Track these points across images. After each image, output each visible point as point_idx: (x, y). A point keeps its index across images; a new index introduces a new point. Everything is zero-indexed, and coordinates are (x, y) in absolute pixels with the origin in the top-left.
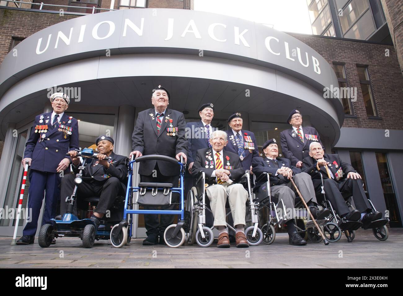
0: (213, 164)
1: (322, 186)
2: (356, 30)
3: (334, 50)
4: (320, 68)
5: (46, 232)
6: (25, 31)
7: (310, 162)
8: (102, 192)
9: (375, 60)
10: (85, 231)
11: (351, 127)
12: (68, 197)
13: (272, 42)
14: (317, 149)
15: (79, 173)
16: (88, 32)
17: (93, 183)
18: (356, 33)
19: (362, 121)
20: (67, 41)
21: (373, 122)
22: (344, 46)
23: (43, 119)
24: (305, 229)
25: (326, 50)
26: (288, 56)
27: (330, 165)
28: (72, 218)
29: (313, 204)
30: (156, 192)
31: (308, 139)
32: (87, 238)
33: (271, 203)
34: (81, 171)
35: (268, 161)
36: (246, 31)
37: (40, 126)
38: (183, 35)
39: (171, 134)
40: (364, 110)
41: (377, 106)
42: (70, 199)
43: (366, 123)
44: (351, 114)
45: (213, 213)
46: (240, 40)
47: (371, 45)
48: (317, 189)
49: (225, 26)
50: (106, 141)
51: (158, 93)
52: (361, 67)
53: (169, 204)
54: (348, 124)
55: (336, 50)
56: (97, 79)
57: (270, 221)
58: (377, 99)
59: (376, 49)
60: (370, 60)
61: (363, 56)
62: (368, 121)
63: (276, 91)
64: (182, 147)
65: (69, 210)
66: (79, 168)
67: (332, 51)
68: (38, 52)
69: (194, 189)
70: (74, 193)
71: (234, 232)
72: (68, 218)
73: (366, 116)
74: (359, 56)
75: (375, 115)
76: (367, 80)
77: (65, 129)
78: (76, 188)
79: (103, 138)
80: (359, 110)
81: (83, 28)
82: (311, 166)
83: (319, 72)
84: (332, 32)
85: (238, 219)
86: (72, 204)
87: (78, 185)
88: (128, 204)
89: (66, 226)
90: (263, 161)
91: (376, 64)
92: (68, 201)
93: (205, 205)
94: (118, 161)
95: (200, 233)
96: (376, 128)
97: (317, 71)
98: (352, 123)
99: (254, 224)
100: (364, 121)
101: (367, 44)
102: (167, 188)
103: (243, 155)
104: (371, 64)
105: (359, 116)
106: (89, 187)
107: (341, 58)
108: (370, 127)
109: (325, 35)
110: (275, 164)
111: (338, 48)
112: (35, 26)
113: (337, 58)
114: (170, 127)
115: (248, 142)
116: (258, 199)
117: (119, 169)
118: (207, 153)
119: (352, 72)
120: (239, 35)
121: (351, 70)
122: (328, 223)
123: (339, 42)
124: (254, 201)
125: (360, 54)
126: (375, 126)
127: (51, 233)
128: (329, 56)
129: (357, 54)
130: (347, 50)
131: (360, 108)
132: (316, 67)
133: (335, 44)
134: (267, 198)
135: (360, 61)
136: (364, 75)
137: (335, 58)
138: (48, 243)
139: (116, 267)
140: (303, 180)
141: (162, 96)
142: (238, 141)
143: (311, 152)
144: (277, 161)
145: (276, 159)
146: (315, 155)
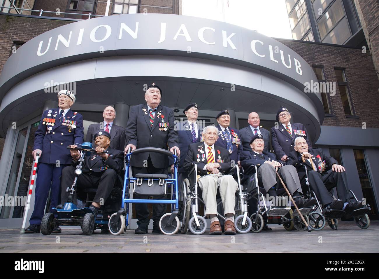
0: (204, 157)
1: (307, 178)
2: (333, 36)
3: (314, 54)
4: (301, 69)
5: (48, 221)
6: (26, 36)
7: (295, 156)
8: (100, 183)
9: (352, 63)
10: (85, 219)
11: (330, 125)
12: (68, 187)
13: (257, 44)
14: (302, 143)
15: (79, 165)
16: (86, 35)
17: (91, 174)
18: (333, 39)
19: (341, 120)
20: (67, 44)
21: (350, 121)
22: (323, 50)
23: (51, 113)
24: (290, 219)
25: (306, 54)
26: (272, 58)
27: (314, 158)
28: (73, 207)
30: (152, 183)
31: (296, 134)
32: (87, 226)
33: (259, 193)
34: (81, 163)
35: (255, 156)
36: (233, 34)
37: (48, 119)
38: (175, 38)
39: (162, 129)
40: (342, 110)
41: (354, 106)
42: (71, 189)
43: (344, 122)
44: (330, 113)
46: (228, 43)
47: (348, 49)
48: (302, 181)
49: (214, 30)
50: (103, 136)
51: (153, 91)
52: (339, 70)
53: (165, 194)
54: (327, 123)
55: (315, 54)
56: (94, 79)
57: (259, 210)
58: (354, 99)
59: (353, 53)
60: (347, 63)
61: (341, 59)
62: (346, 120)
63: (261, 90)
64: (175, 141)
65: (70, 199)
66: (79, 161)
67: (312, 55)
68: (39, 54)
69: (187, 180)
70: (75, 184)
72: (68, 207)
73: (344, 115)
74: (337, 59)
75: (352, 114)
76: (344, 81)
77: (69, 123)
78: (76, 179)
79: (100, 133)
80: (338, 110)
81: (82, 31)
83: (301, 73)
84: (311, 38)
85: (228, 208)
86: (72, 193)
87: (78, 176)
88: (125, 195)
89: (67, 215)
90: (250, 155)
91: (352, 67)
92: (69, 192)
93: (198, 195)
94: (115, 155)
95: (194, 221)
96: (353, 126)
97: (299, 72)
98: (331, 121)
99: (244, 213)
100: (343, 120)
101: (343, 48)
102: (162, 179)
103: (231, 149)
104: (348, 67)
105: (337, 115)
106: (88, 178)
107: (320, 62)
108: (348, 126)
109: (305, 40)
110: (262, 158)
111: (317, 52)
112: (35, 31)
113: (316, 61)
114: (162, 122)
115: (236, 138)
116: (247, 190)
117: (116, 162)
118: (199, 147)
119: (330, 74)
120: (227, 38)
121: (329, 73)
122: (313, 213)
123: (318, 47)
124: (243, 191)
125: (337, 58)
126: (353, 124)
127: (52, 221)
128: (308, 59)
129: (335, 57)
130: (325, 54)
131: (338, 108)
132: (298, 68)
133: (314, 48)
134: (255, 189)
135: (337, 64)
136: (342, 77)
137: (315, 61)
138: (49, 230)
139: (120, 247)
140: (289, 171)
141: (156, 94)
142: (226, 136)
143: (296, 146)
144: (264, 155)
145: (262, 153)
146: (300, 149)
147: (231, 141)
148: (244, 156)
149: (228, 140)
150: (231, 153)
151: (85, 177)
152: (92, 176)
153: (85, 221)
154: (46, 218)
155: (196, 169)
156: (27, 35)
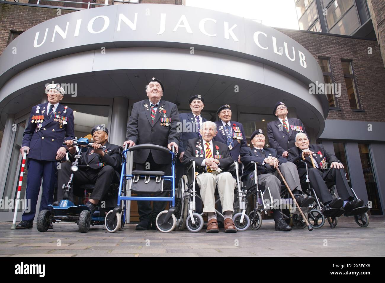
0: (203, 153)
1: (307, 175)
2: (341, 25)
4: (306, 62)
5: (44, 218)
7: (296, 152)
8: (97, 179)
9: (359, 55)
10: (81, 217)
11: (335, 119)
12: (64, 184)
13: (260, 36)
14: (303, 140)
17: (88, 170)
18: (341, 29)
19: (346, 114)
20: (64, 35)
21: (356, 114)
22: (330, 41)
23: (39, 110)
24: (290, 216)
25: (312, 45)
26: (275, 51)
27: (315, 155)
28: (69, 204)
29: (298, 192)
30: (149, 180)
31: (293, 130)
32: (83, 223)
33: (258, 190)
35: (255, 151)
36: (235, 26)
37: (37, 116)
38: (175, 30)
39: (165, 124)
40: (347, 103)
41: (360, 99)
42: (67, 186)
43: (350, 116)
44: (335, 106)
45: (203, 200)
46: (230, 36)
47: (355, 40)
48: (302, 178)
49: (215, 21)
50: (101, 131)
51: (152, 85)
52: (346, 61)
54: (332, 116)
55: (321, 45)
56: (93, 72)
57: (257, 208)
58: (360, 92)
59: (361, 44)
60: (354, 55)
61: (348, 51)
62: (352, 113)
63: (264, 84)
64: (174, 137)
65: (66, 196)
66: (75, 157)
67: (318, 46)
68: (36, 45)
69: (185, 177)
70: (71, 181)
71: (223, 218)
72: (64, 204)
73: (349, 108)
74: (344, 51)
75: (358, 108)
76: (351, 74)
77: (61, 119)
78: (72, 175)
79: (98, 128)
80: (343, 103)
81: (79, 22)
82: (297, 156)
83: (305, 66)
84: (318, 28)
85: (226, 205)
86: (68, 190)
87: (74, 172)
88: (122, 191)
89: (63, 212)
90: (251, 151)
91: (360, 59)
92: (65, 188)
93: (195, 192)
94: (112, 150)
95: (190, 219)
96: (359, 120)
97: (303, 65)
98: (337, 115)
99: (242, 210)
100: (348, 114)
101: (351, 39)
102: (159, 176)
103: (232, 145)
104: (355, 58)
105: (343, 108)
106: (85, 175)
107: (326, 53)
108: (354, 119)
109: (312, 30)
110: (262, 153)
111: (324, 43)
112: (33, 20)
113: (323, 53)
114: (164, 117)
115: (237, 132)
116: (246, 187)
117: (114, 158)
118: (197, 143)
119: (337, 67)
120: (229, 29)
121: (336, 65)
122: (312, 211)
123: (325, 37)
124: (242, 189)
125: (344, 49)
126: (358, 118)
127: (48, 218)
128: (314, 51)
129: (342, 49)
130: (332, 45)
131: (344, 101)
132: (303, 61)
133: (320, 39)
134: (254, 186)
135: (344, 56)
136: (348, 69)
137: (321, 53)
138: (45, 227)
139: (110, 250)
140: (289, 169)
141: (155, 88)
142: (227, 131)
143: (297, 142)
144: (264, 150)
145: (263, 149)
146: (301, 145)
147: (232, 137)
148: (244, 152)
149: (229, 135)
150: (231, 149)
151: (81, 173)
152: (89, 172)
153: (81, 218)
154: (42, 215)
155: (194, 166)
156: (24, 24)
